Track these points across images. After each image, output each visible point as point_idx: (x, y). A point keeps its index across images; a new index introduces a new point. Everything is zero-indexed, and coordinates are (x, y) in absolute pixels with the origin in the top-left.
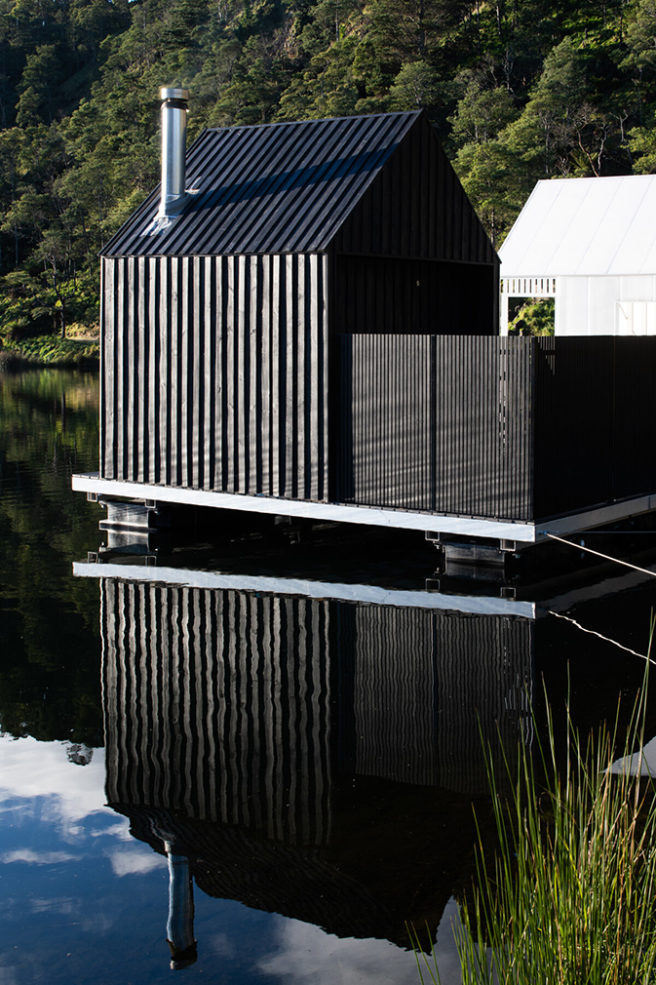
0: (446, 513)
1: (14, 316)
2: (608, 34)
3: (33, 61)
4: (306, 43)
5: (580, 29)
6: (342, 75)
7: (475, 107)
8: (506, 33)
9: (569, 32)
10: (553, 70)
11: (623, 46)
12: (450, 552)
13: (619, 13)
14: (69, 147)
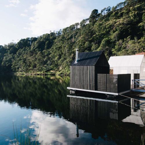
0: (108, 92)
1: (45, 70)
2: (109, 38)
3: (46, 43)
4: (75, 40)
5: (106, 37)
6: (79, 43)
7: (94, 47)
8: (97, 38)
9: (104, 38)
10: (103, 42)
11: (111, 39)
12: (108, 96)
13: (110, 35)
14: (50, 52)
